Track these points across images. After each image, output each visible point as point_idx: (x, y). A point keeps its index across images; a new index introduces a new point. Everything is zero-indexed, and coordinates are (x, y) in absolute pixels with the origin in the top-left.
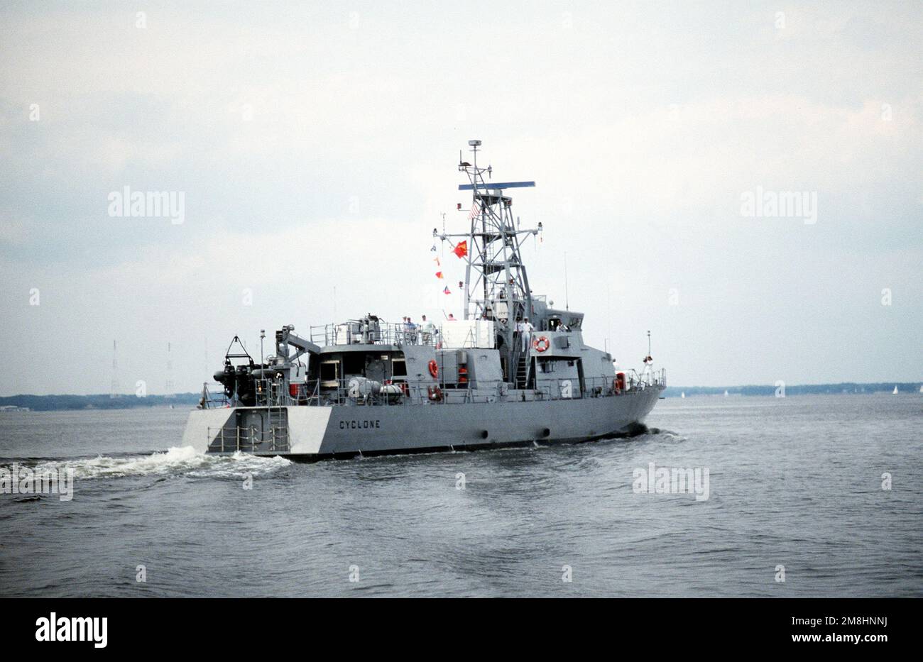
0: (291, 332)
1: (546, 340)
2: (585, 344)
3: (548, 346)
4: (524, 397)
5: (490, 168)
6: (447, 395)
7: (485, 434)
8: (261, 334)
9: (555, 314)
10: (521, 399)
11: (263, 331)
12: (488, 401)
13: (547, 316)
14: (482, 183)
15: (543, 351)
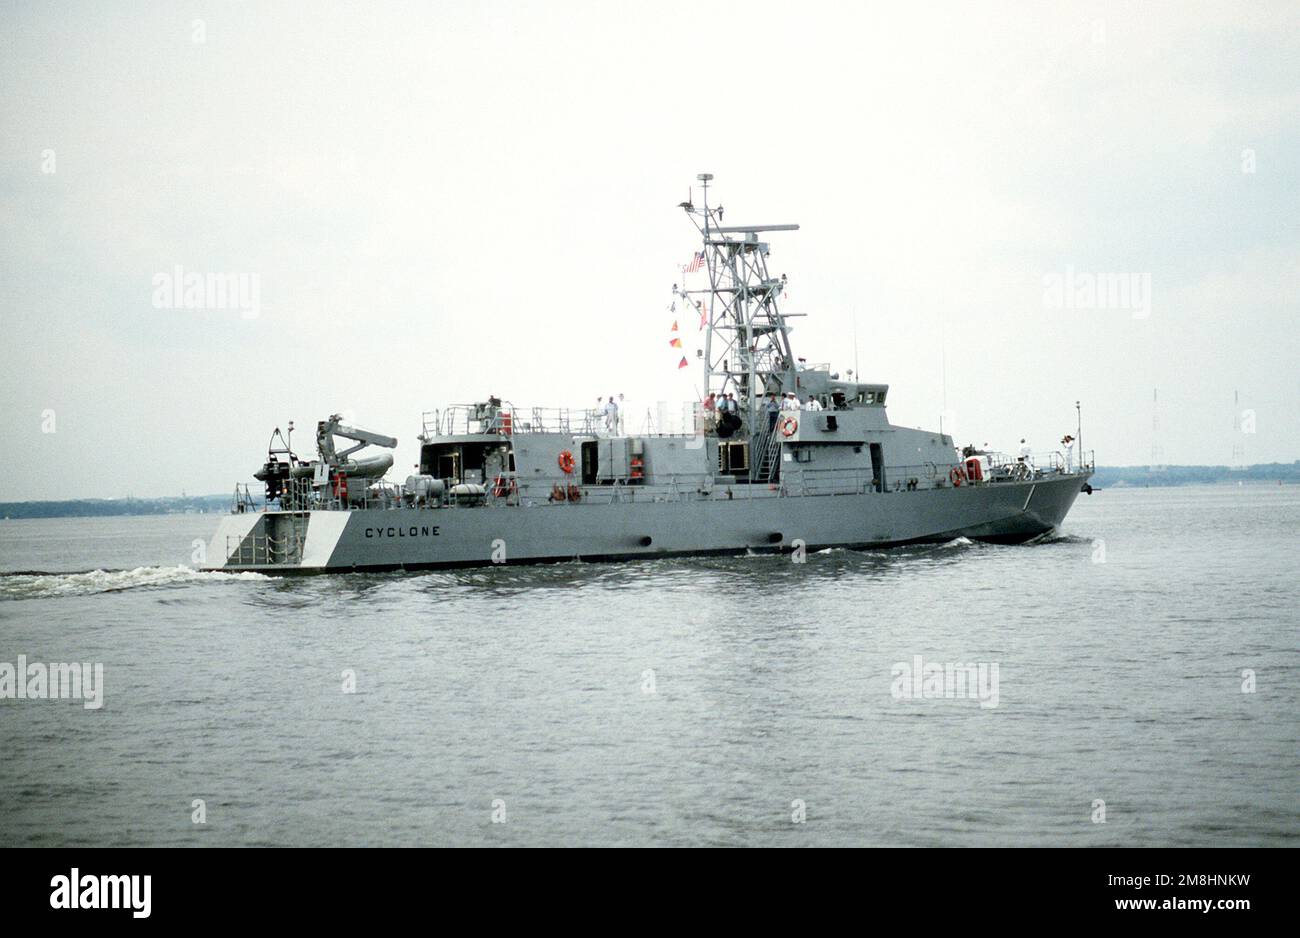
0: (340, 423)
1: (794, 422)
2: (891, 423)
3: (796, 429)
4: (731, 494)
5: (720, 208)
6: (587, 494)
7: (646, 541)
8: (289, 426)
9: (839, 387)
10: (728, 496)
11: (291, 423)
12: (654, 501)
13: (828, 390)
14: (715, 227)
15: (789, 435)
